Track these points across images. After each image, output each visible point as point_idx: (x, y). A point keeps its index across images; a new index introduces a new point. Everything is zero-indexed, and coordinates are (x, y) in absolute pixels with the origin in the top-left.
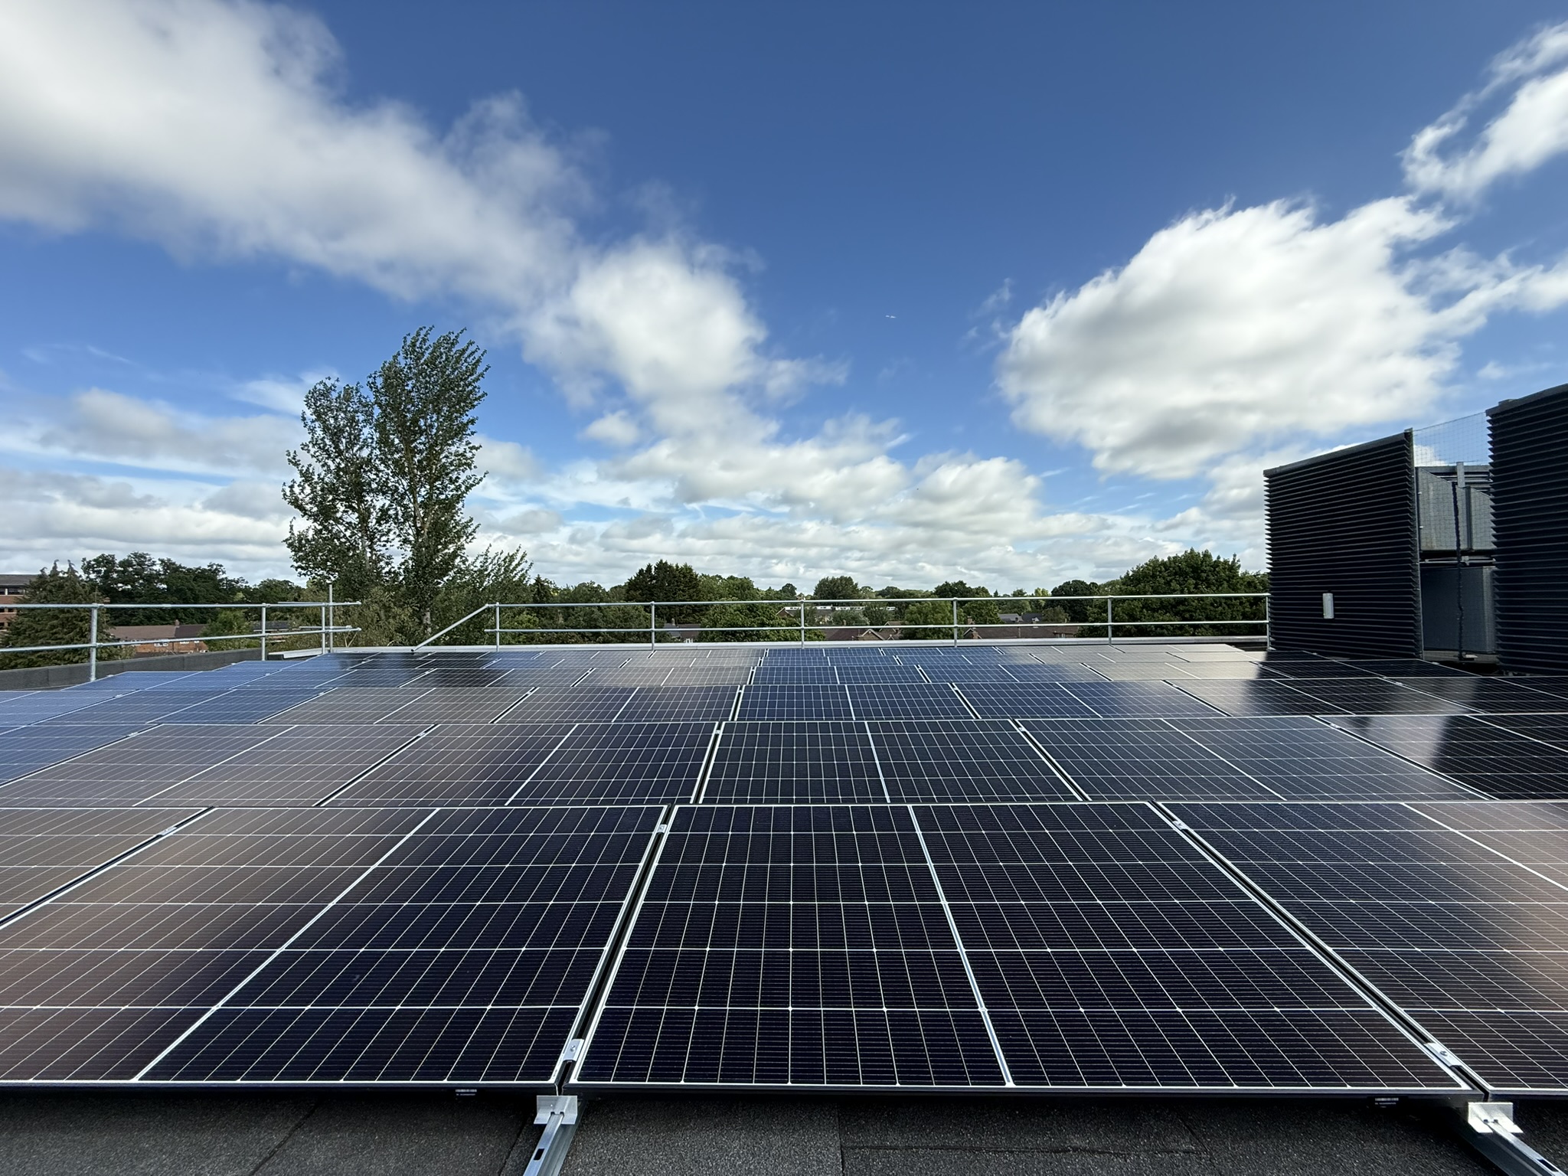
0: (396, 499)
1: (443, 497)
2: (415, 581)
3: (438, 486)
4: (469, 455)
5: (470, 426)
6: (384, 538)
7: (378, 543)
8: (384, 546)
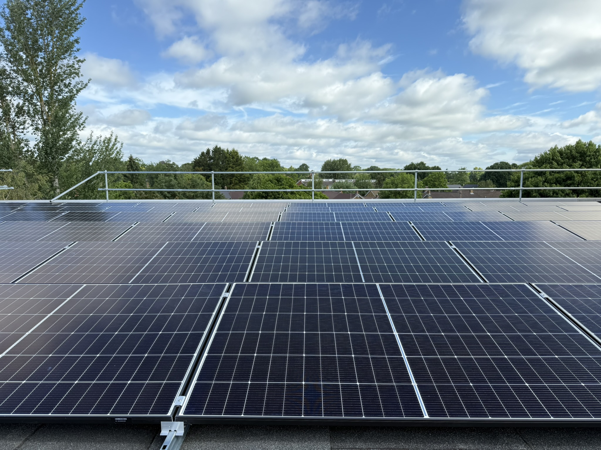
0: (27, 99)
1: (60, 97)
2: (45, 157)
3: (57, 89)
4: (76, 66)
5: (76, 45)
6: (22, 127)
7: (18, 130)
8: (22, 132)
